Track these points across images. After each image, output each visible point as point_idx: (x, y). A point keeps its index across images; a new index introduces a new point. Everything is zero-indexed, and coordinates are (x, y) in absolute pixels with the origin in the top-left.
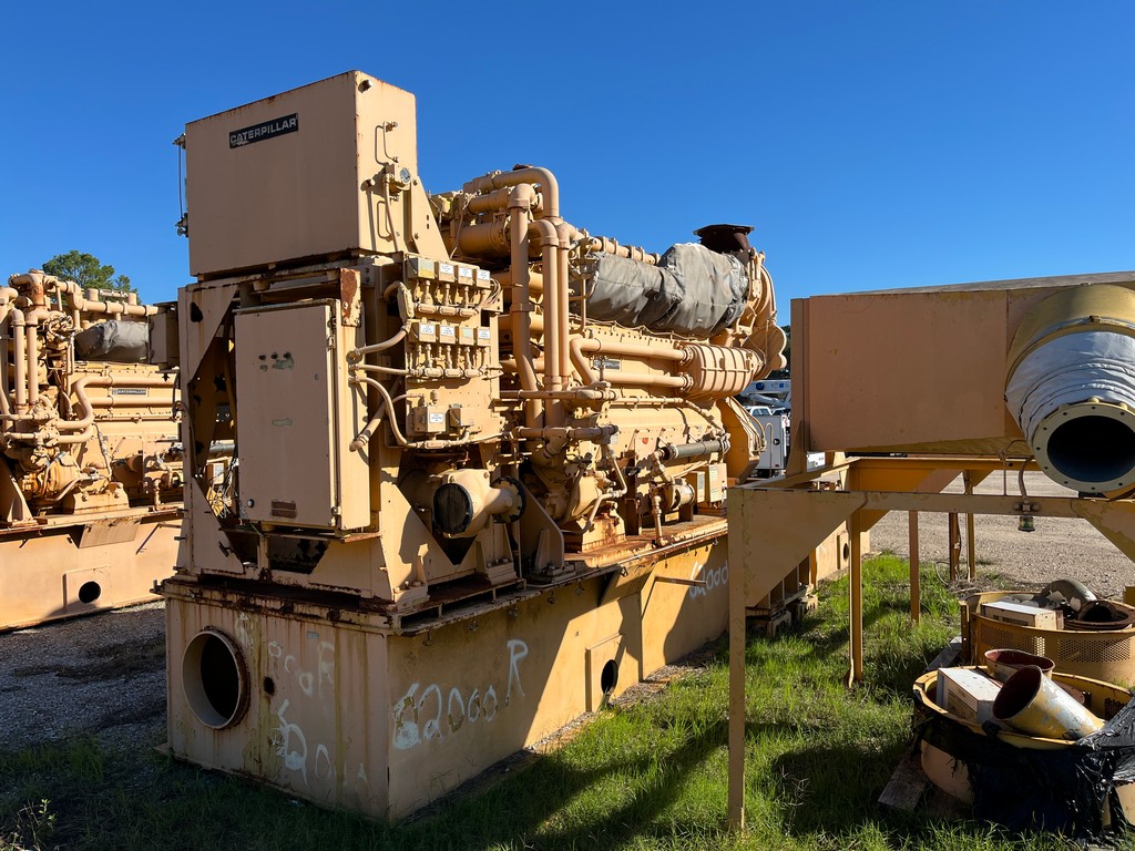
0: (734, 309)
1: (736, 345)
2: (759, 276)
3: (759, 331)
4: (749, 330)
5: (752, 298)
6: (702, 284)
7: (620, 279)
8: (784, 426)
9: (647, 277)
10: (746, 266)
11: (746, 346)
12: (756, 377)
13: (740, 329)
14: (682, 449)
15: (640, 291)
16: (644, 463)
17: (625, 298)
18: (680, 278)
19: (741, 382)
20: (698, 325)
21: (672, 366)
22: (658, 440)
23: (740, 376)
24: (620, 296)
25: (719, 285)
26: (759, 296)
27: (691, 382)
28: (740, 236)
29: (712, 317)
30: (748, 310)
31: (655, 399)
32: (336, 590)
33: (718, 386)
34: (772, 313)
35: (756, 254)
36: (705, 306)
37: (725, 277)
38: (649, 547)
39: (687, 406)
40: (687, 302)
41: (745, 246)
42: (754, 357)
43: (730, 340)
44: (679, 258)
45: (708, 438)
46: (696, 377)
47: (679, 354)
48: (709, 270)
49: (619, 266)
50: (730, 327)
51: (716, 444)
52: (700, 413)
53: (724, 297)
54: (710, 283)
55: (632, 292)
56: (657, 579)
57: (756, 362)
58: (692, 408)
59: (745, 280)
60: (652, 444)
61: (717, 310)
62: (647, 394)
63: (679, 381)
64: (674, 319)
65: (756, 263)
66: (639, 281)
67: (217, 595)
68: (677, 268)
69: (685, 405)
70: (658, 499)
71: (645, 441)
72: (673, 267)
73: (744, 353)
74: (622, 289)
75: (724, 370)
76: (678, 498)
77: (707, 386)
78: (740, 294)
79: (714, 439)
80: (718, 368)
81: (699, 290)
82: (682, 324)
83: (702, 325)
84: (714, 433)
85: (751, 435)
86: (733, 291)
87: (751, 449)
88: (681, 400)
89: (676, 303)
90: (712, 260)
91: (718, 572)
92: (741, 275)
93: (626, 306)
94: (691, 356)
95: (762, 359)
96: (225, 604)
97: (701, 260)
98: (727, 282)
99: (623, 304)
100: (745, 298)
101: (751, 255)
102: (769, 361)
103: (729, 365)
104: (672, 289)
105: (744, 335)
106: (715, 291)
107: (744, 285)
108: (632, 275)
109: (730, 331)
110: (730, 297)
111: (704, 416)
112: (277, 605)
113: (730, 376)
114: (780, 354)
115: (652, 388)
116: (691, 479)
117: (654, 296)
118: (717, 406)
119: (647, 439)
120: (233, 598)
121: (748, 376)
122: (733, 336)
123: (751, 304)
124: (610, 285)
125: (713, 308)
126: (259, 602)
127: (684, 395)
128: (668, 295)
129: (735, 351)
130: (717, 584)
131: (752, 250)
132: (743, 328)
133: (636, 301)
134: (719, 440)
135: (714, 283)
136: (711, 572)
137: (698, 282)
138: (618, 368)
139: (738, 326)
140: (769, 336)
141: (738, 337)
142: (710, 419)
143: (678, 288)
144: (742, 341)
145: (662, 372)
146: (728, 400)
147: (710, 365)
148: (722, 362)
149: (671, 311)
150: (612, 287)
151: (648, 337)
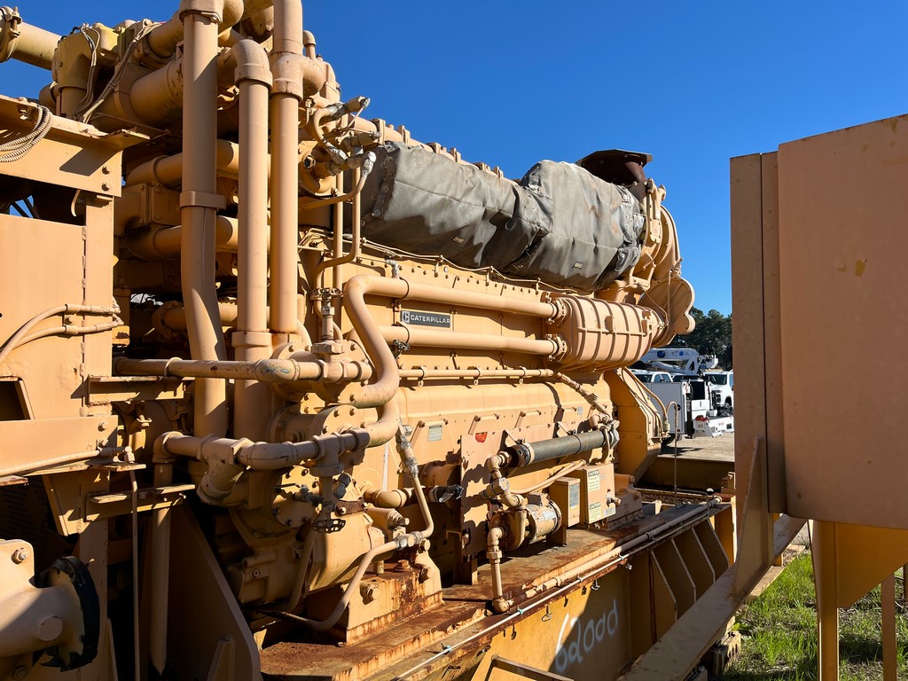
0: (626, 254)
1: (630, 301)
2: (658, 216)
3: (659, 284)
4: (646, 284)
5: (650, 243)
6: (581, 216)
7: (442, 187)
8: (684, 392)
9: (492, 193)
10: (641, 201)
11: (642, 303)
12: (654, 343)
13: (634, 281)
14: (542, 449)
15: (479, 212)
16: (475, 474)
17: (452, 219)
18: (544, 202)
19: (636, 348)
20: (575, 271)
21: (537, 325)
22: (505, 434)
23: (634, 341)
24: (443, 216)
25: (605, 220)
26: (659, 241)
27: (564, 347)
28: (634, 166)
29: (596, 263)
30: (644, 258)
31: (511, 372)
33: (603, 353)
34: (675, 263)
35: (654, 186)
36: (585, 246)
37: (613, 211)
38: (479, 615)
39: (559, 380)
40: (558, 237)
41: (640, 177)
42: (653, 317)
43: (621, 296)
44: (546, 177)
45: (586, 426)
46: (572, 342)
47: (546, 309)
48: (591, 198)
49: (438, 169)
50: (621, 278)
51: (598, 436)
52: (577, 390)
53: (612, 237)
54: (592, 216)
55: (464, 212)
56: (495, 663)
57: (655, 323)
58: (566, 383)
59: (641, 218)
60: (493, 442)
61: (602, 253)
62: (497, 364)
63: (546, 346)
64: (539, 259)
65: (654, 198)
66: (477, 196)
68: (542, 189)
69: (558, 380)
70: (497, 533)
71: (481, 438)
72: (536, 187)
73: (640, 311)
74: (444, 204)
75: (611, 332)
76: (531, 528)
77: (588, 353)
78: (634, 236)
79: (595, 429)
80: (603, 329)
81: (576, 224)
82: (552, 268)
83: (581, 272)
84: (596, 419)
85: (650, 417)
86: (624, 231)
87: (650, 435)
88: (550, 372)
89: (540, 235)
90: (594, 186)
91: (602, 621)
92: (635, 211)
93: (458, 232)
94: (563, 312)
95: (664, 319)
97: (578, 183)
98: (616, 218)
99: (448, 227)
100: (640, 241)
101: (648, 187)
102: (672, 321)
103: (618, 326)
104: (531, 215)
105: (639, 290)
106: (598, 228)
107: (640, 225)
108: (465, 186)
109: (621, 284)
110: (620, 237)
111: (584, 394)
113: (621, 340)
114: (687, 313)
115: (504, 355)
116: (557, 493)
117: (505, 224)
118: (605, 379)
119: (484, 434)
121: (645, 341)
122: (625, 289)
123: (648, 251)
124: (421, 194)
125: (596, 250)
127: (554, 365)
128: (526, 224)
129: (628, 309)
130: (600, 638)
131: (649, 182)
132: (639, 280)
133: (472, 226)
134: (602, 430)
135: (598, 217)
136: (591, 624)
137: (574, 213)
138: (447, 325)
139: (632, 278)
140: (672, 291)
141: (631, 291)
142: (591, 399)
143: (541, 214)
144: (637, 297)
145: (523, 333)
146: (619, 371)
147: (591, 324)
148: (609, 322)
149: (532, 248)
150: (426, 198)
151: (500, 285)
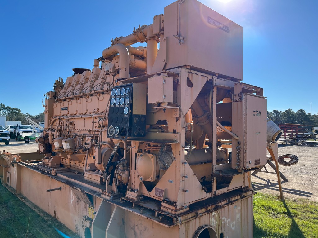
32: (235, 189)
67: (203, 210)
96: (208, 212)
112: (225, 202)
120: (210, 208)
126: (220, 204)
